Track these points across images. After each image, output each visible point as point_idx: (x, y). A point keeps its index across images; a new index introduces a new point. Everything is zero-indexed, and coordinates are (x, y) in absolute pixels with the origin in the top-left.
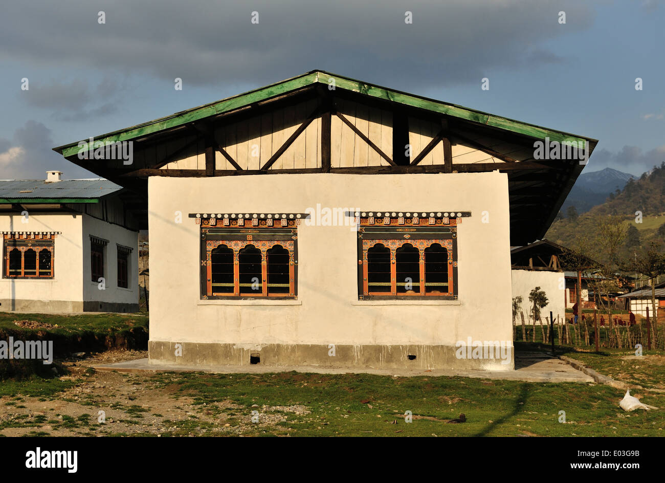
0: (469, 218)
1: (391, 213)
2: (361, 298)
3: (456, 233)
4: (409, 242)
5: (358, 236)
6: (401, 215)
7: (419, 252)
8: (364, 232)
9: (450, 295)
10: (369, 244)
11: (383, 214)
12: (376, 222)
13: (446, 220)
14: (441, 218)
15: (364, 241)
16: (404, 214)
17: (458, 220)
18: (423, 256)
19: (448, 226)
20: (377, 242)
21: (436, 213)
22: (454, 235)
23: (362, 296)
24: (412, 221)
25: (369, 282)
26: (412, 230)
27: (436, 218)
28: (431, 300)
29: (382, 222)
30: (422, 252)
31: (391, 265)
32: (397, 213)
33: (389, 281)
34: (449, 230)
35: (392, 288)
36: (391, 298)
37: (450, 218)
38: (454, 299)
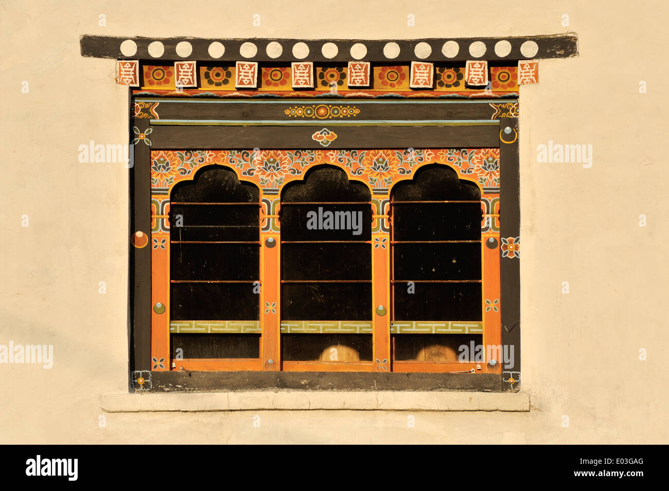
0: (569, 60)
1: (261, 44)
2: (141, 381)
3: (513, 123)
4: (333, 158)
5: (132, 136)
6: (301, 51)
7: (368, 198)
8: (158, 121)
9: (487, 371)
10: (177, 166)
11: (232, 46)
12: (204, 82)
13: (475, 72)
14: (458, 64)
15: (156, 156)
16: (315, 46)
17: (522, 69)
18: (386, 216)
19: (486, 93)
20: (209, 158)
21: (437, 44)
22: (508, 130)
23: (145, 376)
24: (343, 76)
25: (172, 318)
26: (345, 112)
27: (440, 63)
28: (416, 388)
29: (226, 82)
30: (381, 198)
31: (263, 250)
32: (287, 44)
33: (253, 314)
34: (486, 112)
35: (262, 339)
36: (257, 382)
37: (494, 62)
38: (505, 387)
